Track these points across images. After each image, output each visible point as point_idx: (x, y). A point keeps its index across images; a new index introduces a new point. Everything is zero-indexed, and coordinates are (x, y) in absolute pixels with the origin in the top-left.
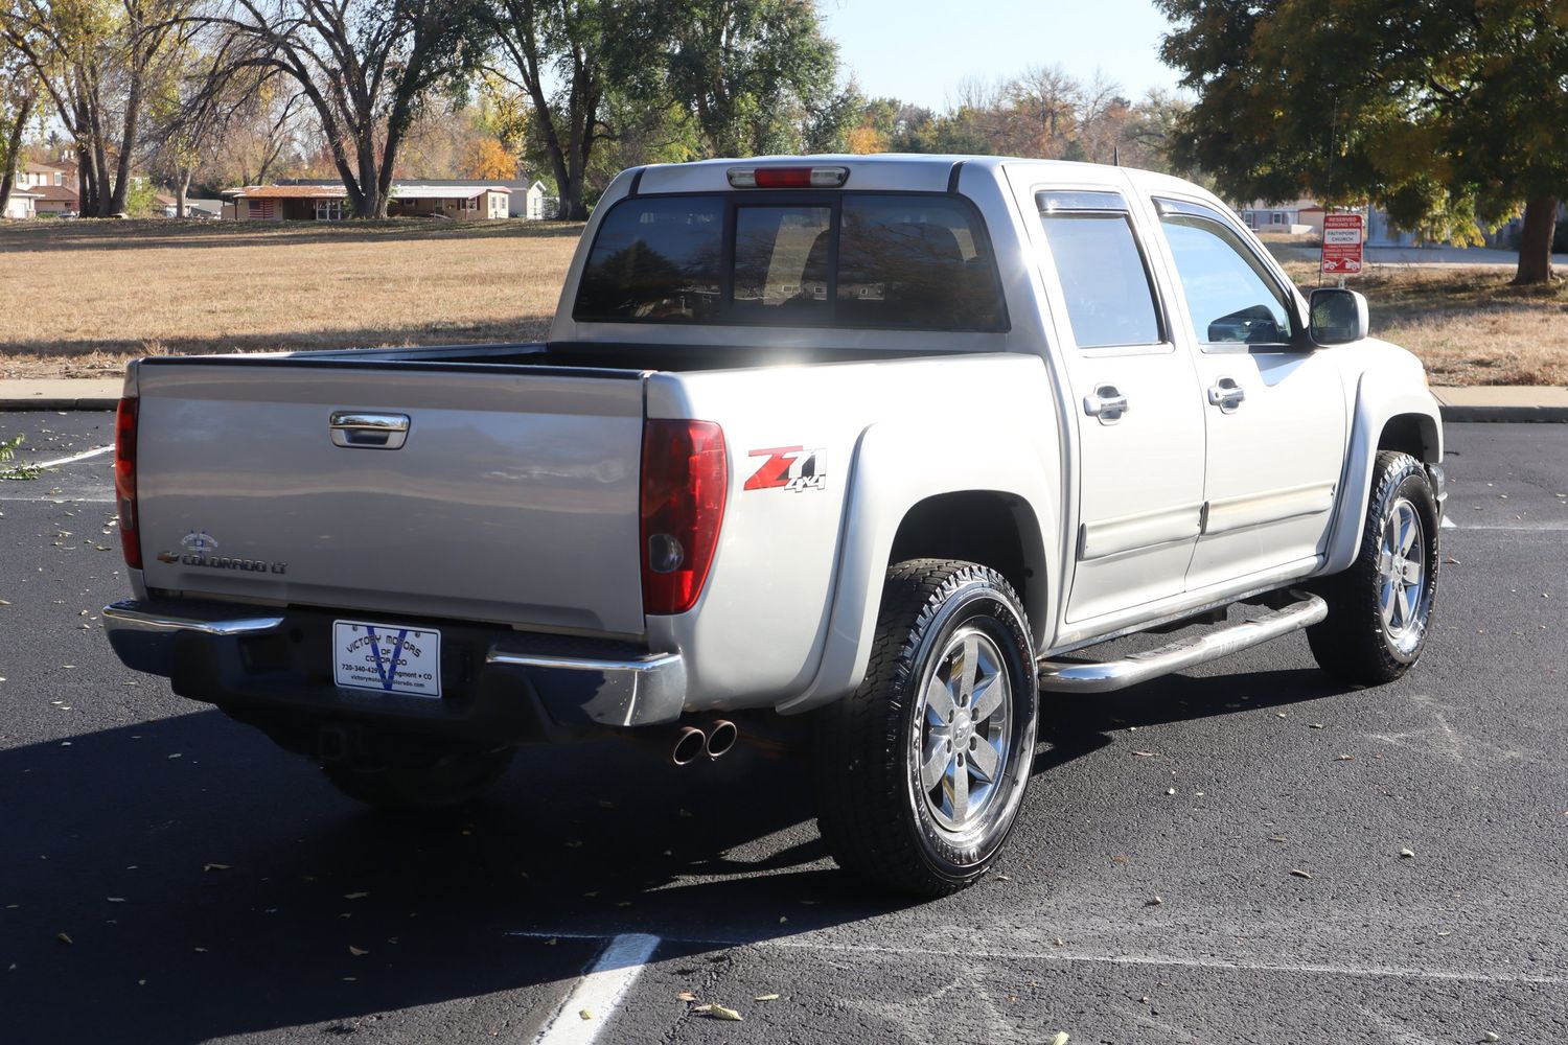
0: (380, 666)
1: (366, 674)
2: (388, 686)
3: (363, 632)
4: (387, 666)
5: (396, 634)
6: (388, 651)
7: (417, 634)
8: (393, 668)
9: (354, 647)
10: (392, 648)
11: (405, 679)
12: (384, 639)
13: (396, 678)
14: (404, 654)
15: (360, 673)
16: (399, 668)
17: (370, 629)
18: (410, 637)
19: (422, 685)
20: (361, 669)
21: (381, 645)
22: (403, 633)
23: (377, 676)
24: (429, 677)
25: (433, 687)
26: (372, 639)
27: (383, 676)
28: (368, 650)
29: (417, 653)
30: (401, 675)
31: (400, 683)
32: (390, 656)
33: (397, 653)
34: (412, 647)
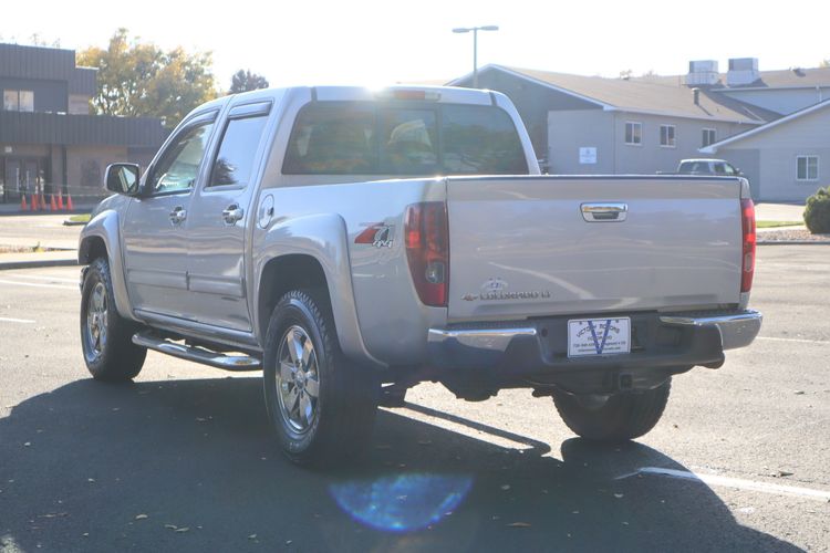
0: (596, 342)
3: (586, 324)
4: (600, 341)
7: (617, 321)
8: (604, 341)
9: (581, 333)
10: (603, 330)
12: (598, 327)
13: (605, 347)
14: (610, 333)
15: (584, 348)
16: (607, 341)
18: (613, 323)
20: (585, 345)
21: (597, 330)
22: (609, 322)
24: (624, 343)
26: (591, 328)
29: (618, 331)
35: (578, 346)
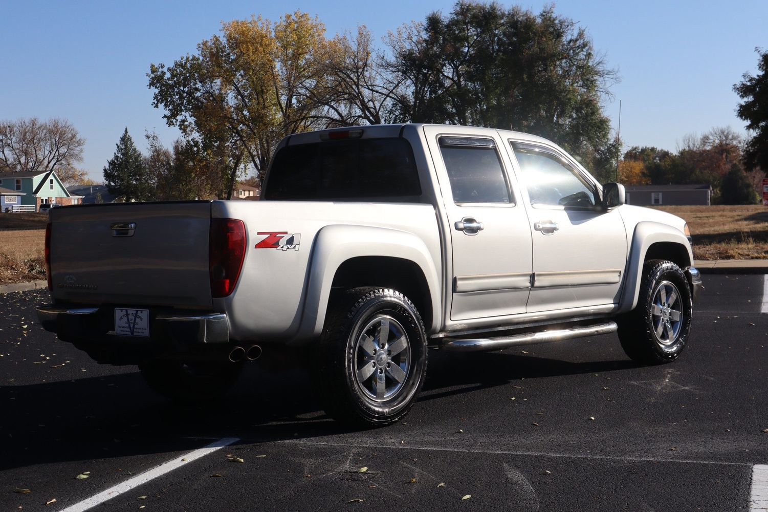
0: (129, 325)
1: (126, 329)
2: (132, 334)
3: (124, 312)
4: (132, 325)
5: (135, 312)
6: (132, 320)
8: (134, 326)
10: (133, 318)
11: (137, 330)
12: (131, 315)
13: (135, 330)
14: (138, 320)
16: (136, 326)
17: (127, 311)
18: (139, 313)
19: (143, 333)
20: (123, 327)
21: (130, 317)
23: (129, 329)
24: (145, 329)
25: (146, 333)
26: (127, 315)
27: (131, 330)
28: (125, 319)
29: (141, 319)
30: (136, 328)
31: (136, 332)
32: (133, 321)
33: (135, 319)
34: (140, 317)
35: (120, 327)
